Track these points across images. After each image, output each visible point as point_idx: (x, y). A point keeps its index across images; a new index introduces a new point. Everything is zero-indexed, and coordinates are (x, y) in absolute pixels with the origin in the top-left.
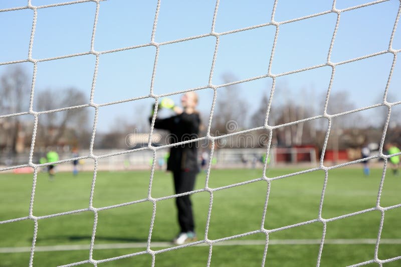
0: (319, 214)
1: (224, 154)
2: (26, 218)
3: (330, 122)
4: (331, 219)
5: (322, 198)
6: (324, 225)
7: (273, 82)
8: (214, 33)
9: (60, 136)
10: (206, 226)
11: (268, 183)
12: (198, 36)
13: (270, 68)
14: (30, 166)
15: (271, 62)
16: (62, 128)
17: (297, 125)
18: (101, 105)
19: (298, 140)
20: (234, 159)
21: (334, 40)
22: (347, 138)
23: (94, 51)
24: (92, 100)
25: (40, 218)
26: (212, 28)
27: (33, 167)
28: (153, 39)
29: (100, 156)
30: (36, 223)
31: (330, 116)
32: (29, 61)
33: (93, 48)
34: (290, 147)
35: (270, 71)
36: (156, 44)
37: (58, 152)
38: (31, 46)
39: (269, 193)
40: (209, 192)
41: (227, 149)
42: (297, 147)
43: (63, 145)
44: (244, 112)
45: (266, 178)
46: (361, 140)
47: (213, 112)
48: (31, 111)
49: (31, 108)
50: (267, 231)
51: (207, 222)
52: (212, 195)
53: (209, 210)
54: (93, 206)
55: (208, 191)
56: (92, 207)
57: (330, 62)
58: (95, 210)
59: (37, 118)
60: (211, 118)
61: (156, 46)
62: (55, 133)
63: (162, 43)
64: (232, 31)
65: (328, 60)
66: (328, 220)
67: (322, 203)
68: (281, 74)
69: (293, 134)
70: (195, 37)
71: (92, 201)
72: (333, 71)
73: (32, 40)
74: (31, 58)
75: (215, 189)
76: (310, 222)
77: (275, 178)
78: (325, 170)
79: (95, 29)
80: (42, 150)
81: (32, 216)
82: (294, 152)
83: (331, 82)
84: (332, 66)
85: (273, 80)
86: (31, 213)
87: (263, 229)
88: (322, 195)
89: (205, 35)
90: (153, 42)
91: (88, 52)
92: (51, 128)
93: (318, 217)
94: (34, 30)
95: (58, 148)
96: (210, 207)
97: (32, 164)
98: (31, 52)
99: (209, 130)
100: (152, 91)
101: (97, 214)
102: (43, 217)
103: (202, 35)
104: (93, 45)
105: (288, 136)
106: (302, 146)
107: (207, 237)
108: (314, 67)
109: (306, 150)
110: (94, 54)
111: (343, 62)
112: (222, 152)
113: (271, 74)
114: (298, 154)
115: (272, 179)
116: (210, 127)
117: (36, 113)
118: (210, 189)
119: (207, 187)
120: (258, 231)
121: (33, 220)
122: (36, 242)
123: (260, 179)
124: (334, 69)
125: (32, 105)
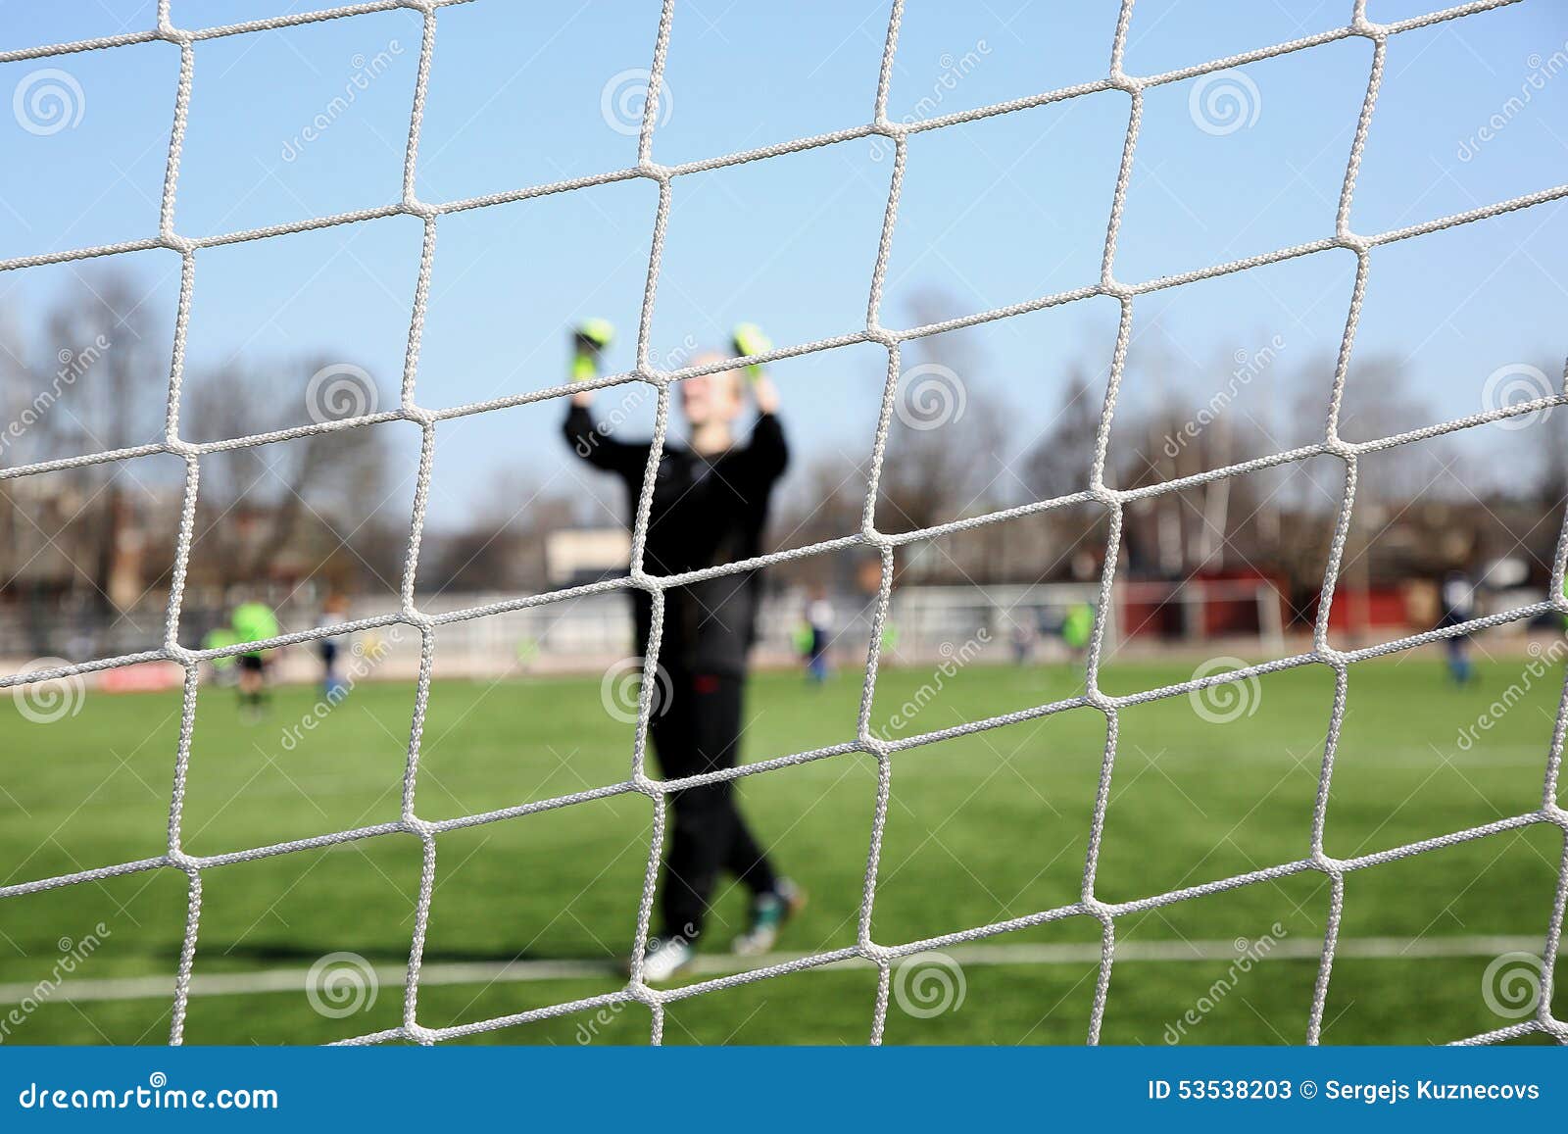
0: (1314, 839)
1: (920, 609)
2: (157, 860)
3: (1353, 470)
4: (1361, 861)
5: (1323, 775)
6: (1334, 882)
7: (1123, 315)
8: (884, 122)
9: (278, 543)
10: (863, 888)
11: (1109, 719)
12: (823, 138)
13: (1110, 259)
14: (169, 658)
15: (1114, 234)
16: (287, 513)
17: (1203, 488)
18: (447, 411)
19: (1208, 551)
20: (958, 626)
21: (1361, 146)
22: (1402, 539)
23: (413, 202)
24: (409, 395)
25: (208, 860)
26: (877, 107)
27: (182, 662)
28: (646, 152)
29: (441, 617)
30: (196, 884)
31: (1350, 449)
32: (165, 246)
33: (410, 190)
34: (1177, 578)
35: (1109, 271)
36: (657, 169)
37: (272, 606)
38: (172, 186)
39: (1111, 757)
40: (875, 753)
41: (932, 588)
42: (1207, 576)
43: (290, 579)
44: (994, 440)
45: (1099, 696)
46: (1456, 547)
47: (883, 435)
48: (174, 440)
49: (174, 429)
50: (1108, 910)
51: (865, 877)
52: (886, 766)
53: (876, 828)
54: (416, 812)
55: (869, 751)
56: (411, 818)
57: (1347, 234)
58: (426, 827)
59: (194, 468)
60: (879, 460)
61: (657, 179)
62: (258, 534)
63: (680, 168)
64: (957, 116)
65: (1338, 227)
66: (1349, 864)
67: (1325, 796)
68: (1152, 283)
69: (1190, 527)
70: (811, 140)
71: (412, 794)
72: (1360, 266)
73: (176, 161)
74: (170, 235)
75: (896, 744)
76: (1276, 871)
77: (1135, 697)
78: (1334, 666)
79: (419, 115)
80: (209, 599)
81: (178, 855)
82: (1194, 596)
83: (1352, 311)
84: (1356, 249)
85: (1124, 306)
86: (177, 842)
87: (1090, 900)
88: (1325, 763)
89: (850, 132)
90: (647, 162)
91: (392, 207)
92: (244, 512)
93: (1310, 854)
94: (182, 123)
95: (272, 591)
96: (878, 816)
97: (178, 648)
98: (169, 211)
99: (871, 510)
100: (644, 357)
101: (432, 845)
102: (221, 858)
103: (836, 135)
104: (411, 178)
105: (1169, 534)
106: (1226, 573)
107: (867, 933)
108: (1286, 252)
109: (1239, 590)
110: (417, 213)
111: (1401, 232)
112: (912, 599)
113: (1112, 283)
114: (1210, 607)
115: (1123, 700)
116: (873, 498)
117: (193, 448)
118: (879, 745)
119: (866, 737)
120: (1072, 909)
121: (183, 868)
122: (195, 957)
123: (1076, 701)
124: (1365, 262)
125: (174, 418)
